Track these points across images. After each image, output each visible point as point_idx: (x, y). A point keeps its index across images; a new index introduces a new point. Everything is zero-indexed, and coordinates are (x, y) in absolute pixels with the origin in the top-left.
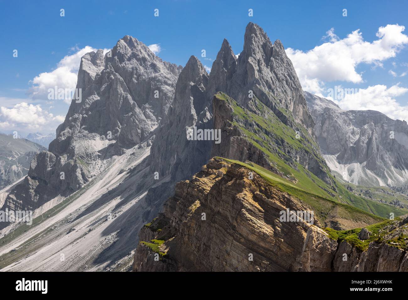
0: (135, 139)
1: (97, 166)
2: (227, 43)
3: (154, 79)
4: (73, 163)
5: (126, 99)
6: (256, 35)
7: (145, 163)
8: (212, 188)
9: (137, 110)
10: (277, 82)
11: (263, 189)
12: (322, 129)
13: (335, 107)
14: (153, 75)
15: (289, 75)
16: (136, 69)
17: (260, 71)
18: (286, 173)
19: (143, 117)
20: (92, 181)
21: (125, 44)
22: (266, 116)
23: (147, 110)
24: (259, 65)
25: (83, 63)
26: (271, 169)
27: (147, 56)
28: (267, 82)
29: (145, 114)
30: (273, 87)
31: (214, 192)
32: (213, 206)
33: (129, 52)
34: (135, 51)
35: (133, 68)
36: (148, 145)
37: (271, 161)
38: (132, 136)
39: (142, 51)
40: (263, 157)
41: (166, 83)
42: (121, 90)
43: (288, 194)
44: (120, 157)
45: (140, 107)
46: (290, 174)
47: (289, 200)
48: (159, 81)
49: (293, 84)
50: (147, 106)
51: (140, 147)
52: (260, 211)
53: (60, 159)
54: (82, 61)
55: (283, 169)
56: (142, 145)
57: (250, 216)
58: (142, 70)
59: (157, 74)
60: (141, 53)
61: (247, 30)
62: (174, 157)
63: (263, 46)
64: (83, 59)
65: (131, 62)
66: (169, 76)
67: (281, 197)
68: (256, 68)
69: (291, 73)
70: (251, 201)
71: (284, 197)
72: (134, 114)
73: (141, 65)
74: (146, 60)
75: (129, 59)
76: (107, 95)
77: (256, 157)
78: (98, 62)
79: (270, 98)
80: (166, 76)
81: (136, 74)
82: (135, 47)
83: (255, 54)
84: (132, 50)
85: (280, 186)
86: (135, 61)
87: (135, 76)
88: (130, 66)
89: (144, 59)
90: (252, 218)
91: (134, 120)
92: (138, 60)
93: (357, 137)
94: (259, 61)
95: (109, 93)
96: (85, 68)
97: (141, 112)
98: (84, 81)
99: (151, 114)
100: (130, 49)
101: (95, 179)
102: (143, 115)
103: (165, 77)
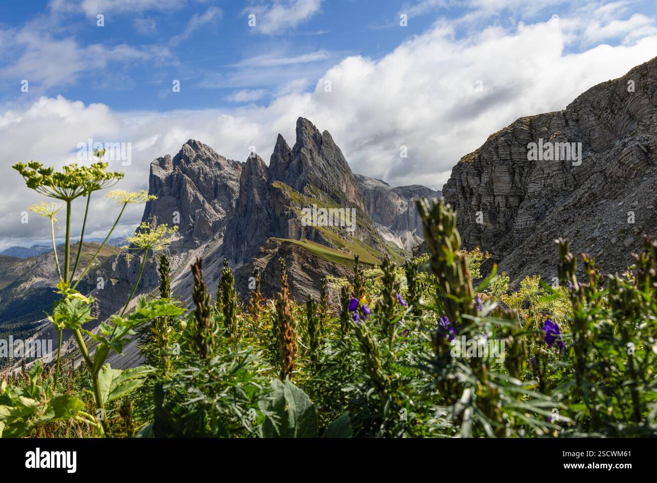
0: (208, 232)
1: (175, 261)
2: (282, 137)
3: (219, 176)
4: (152, 261)
5: (196, 197)
6: (306, 128)
7: (220, 253)
8: (268, 266)
9: (207, 206)
10: (329, 168)
11: (310, 261)
12: (375, 205)
13: (386, 186)
14: (218, 173)
15: (338, 161)
16: (203, 169)
17: (312, 159)
18: (341, 246)
19: (213, 211)
20: (172, 275)
21: (190, 147)
22: (321, 199)
23: (216, 205)
24: (311, 154)
25: (153, 169)
26: (327, 244)
27: (211, 156)
28: (320, 168)
29: (214, 208)
30: (325, 172)
31: (269, 269)
32: (269, 282)
33: (194, 154)
34: (200, 153)
35: (199, 169)
36: (220, 237)
37: (327, 237)
38: (205, 230)
39: (206, 152)
40: (319, 234)
41: (231, 179)
42: (190, 189)
43: (333, 263)
44: (196, 251)
45: (209, 203)
46: (343, 246)
47: (334, 268)
48: (224, 177)
49: (343, 169)
50: (216, 201)
51: (214, 240)
52: (309, 280)
53: (140, 258)
54: (151, 167)
55: (337, 243)
56: (215, 237)
57: (300, 286)
58: (207, 169)
59: (222, 172)
60: (206, 154)
61: (297, 124)
62: (244, 245)
63: (313, 138)
64: (152, 165)
65: (197, 163)
66: (233, 172)
67: (327, 266)
68: (309, 157)
69: (341, 159)
70: (300, 272)
71: (329, 265)
72: (204, 210)
73: (206, 164)
74: (210, 160)
75: (195, 161)
76: (177, 195)
77: (313, 235)
78: (167, 165)
79: (324, 183)
80: (231, 172)
81: (203, 174)
82: (199, 149)
83: (306, 144)
84: (197, 152)
85: (325, 257)
86: (200, 161)
87: (202, 175)
88: (196, 167)
89: (209, 159)
90: (303, 288)
91: (205, 215)
92: (203, 160)
93: (406, 209)
94: (311, 150)
95: (179, 193)
96: (156, 173)
97: (211, 207)
98: (155, 185)
99: (221, 209)
100: (194, 152)
101: (174, 273)
102: (213, 210)
103: (230, 174)
